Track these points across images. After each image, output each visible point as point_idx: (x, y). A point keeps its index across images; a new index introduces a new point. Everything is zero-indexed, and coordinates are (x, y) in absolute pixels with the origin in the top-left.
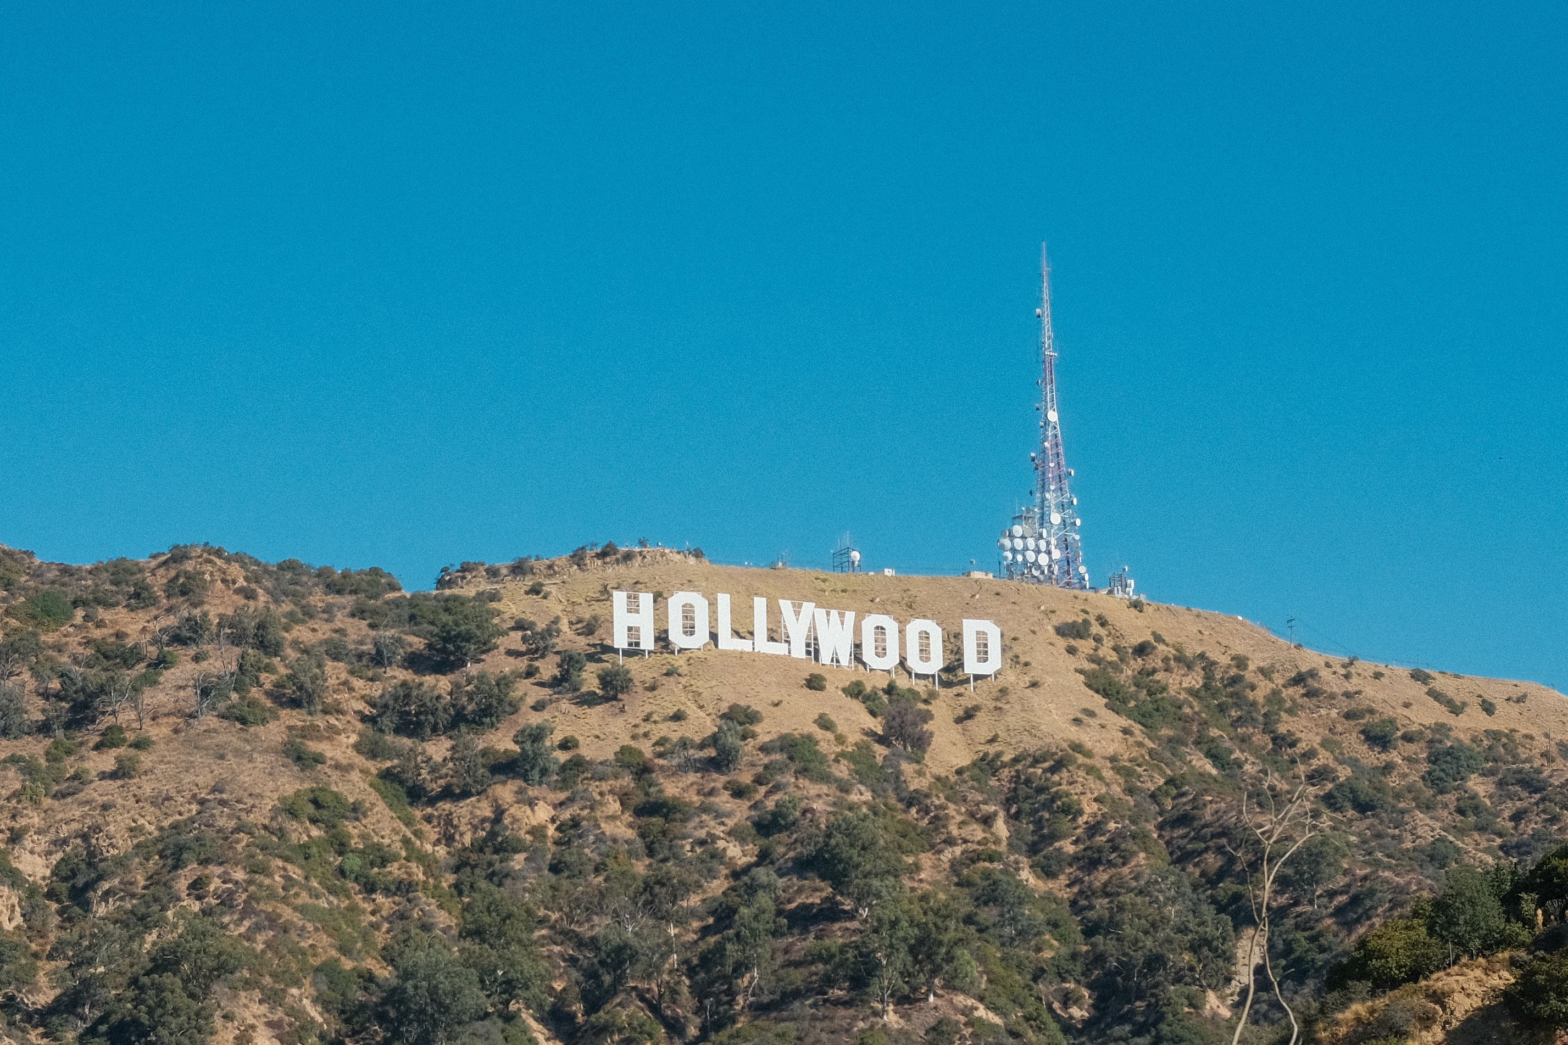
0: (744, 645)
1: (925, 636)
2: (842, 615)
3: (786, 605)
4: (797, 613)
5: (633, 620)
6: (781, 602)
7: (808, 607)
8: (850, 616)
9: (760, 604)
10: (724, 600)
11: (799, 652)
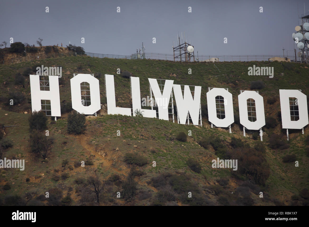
0: (125, 112)
1: (251, 104)
2: (192, 90)
3: (153, 83)
4: (162, 88)
5: (45, 95)
6: (150, 79)
7: (169, 83)
8: (198, 89)
9: (135, 82)
10: (110, 79)
11: (164, 116)
